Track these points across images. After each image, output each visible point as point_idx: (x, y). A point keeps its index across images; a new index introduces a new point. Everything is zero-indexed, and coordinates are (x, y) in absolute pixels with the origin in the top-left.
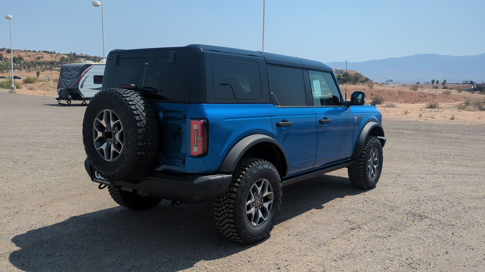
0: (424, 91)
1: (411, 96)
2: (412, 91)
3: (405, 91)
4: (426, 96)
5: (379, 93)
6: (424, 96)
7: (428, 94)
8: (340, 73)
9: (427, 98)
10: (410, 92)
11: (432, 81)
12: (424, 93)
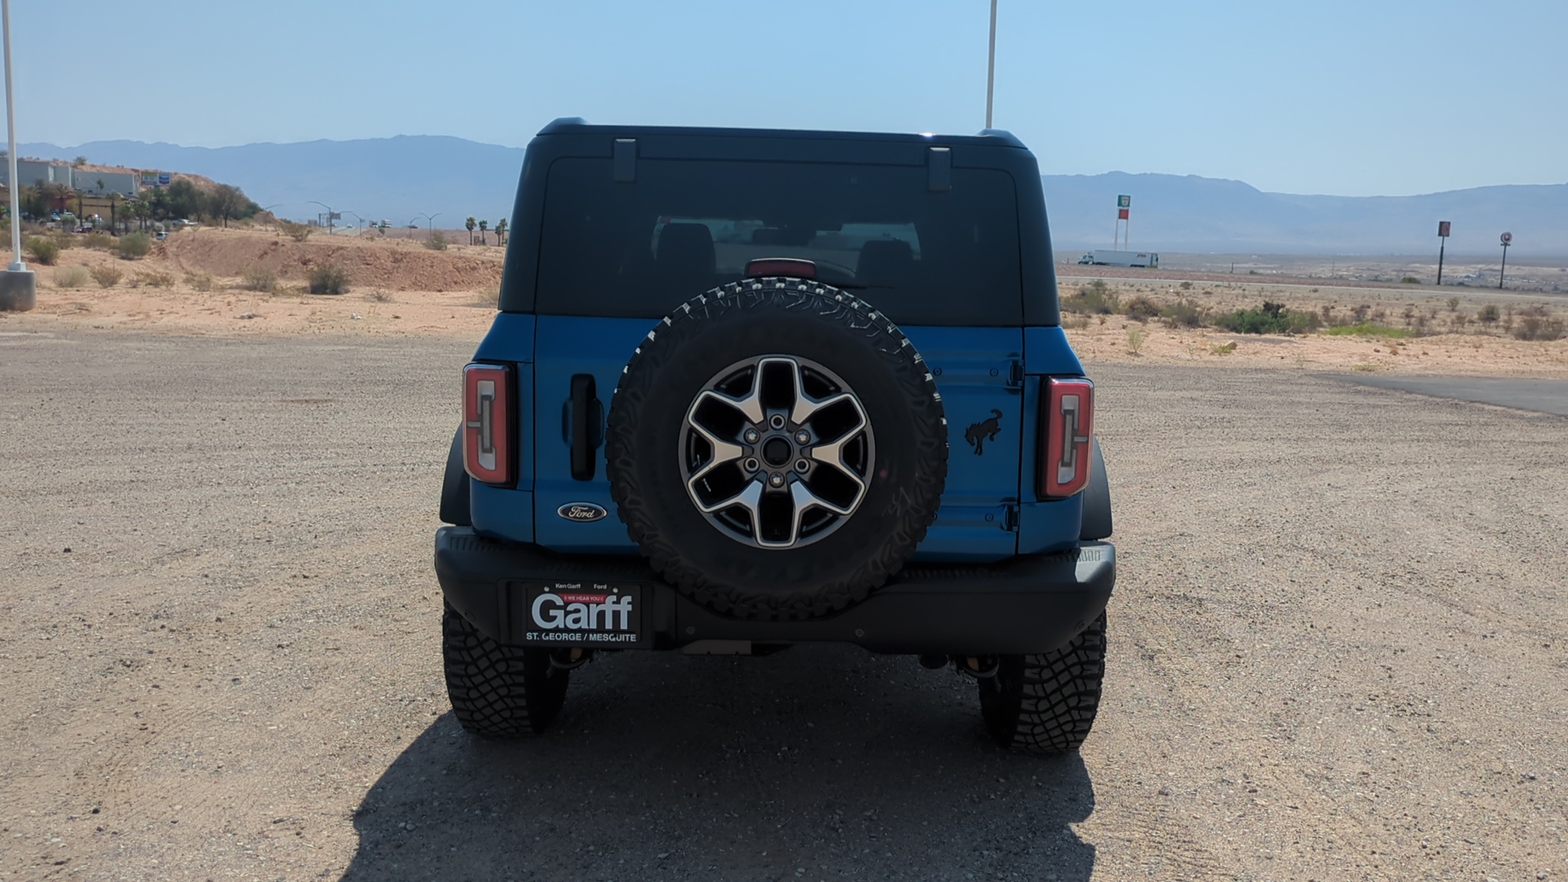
0: (465, 253)
1: (432, 267)
2: (431, 251)
3: (410, 253)
4: (474, 269)
5: (329, 256)
6: (468, 267)
7: (478, 262)
8: (158, 184)
9: (477, 274)
10: (426, 256)
11: (468, 220)
12: (467, 260)
